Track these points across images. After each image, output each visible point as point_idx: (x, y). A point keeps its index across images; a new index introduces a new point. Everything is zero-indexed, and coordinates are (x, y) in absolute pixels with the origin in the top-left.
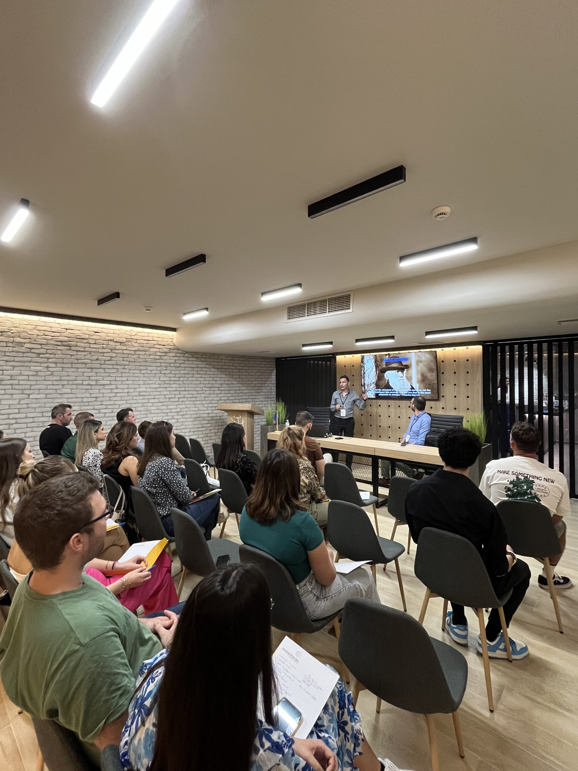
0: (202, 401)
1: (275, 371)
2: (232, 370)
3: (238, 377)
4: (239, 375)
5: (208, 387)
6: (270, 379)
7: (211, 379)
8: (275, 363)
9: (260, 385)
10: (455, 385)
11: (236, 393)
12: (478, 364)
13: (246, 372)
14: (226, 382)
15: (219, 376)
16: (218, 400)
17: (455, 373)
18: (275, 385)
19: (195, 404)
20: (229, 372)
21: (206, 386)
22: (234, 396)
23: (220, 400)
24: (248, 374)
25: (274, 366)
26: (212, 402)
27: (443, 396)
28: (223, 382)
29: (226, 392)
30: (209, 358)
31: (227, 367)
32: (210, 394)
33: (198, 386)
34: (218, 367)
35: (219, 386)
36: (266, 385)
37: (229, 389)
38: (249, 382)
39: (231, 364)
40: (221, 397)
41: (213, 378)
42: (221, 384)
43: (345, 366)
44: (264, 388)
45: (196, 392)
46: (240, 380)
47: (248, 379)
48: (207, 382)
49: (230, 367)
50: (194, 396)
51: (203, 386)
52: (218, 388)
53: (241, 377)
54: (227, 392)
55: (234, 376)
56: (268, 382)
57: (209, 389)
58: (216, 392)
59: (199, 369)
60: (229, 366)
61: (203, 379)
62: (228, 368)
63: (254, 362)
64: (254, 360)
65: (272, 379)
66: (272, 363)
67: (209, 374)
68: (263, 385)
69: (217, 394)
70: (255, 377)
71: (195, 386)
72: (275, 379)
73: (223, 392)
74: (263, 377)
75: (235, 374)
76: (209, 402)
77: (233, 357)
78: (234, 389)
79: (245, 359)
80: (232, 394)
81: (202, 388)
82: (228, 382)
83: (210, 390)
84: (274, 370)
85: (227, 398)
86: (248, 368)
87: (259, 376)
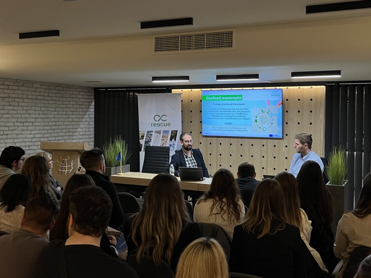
0: (14, 139)
1: (93, 104)
2: (47, 102)
3: (54, 109)
5: (21, 122)
6: (88, 113)
7: (25, 112)
8: (93, 94)
9: (77, 120)
10: (299, 123)
11: (51, 129)
12: (321, 104)
13: (63, 104)
14: (41, 116)
15: (33, 108)
16: (32, 138)
17: (299, 112)
18: (93, 120)
19: (6, 143)
20: (44, 104)
21: (19, 120)
22: (49, 133)
23: (34, 137)
24: (65, 106)
25: (93, 97)
26: (25, 140)
27: (287, 135)
28: (38, 116)
29: (40, 128)
30: (23, 86)
31: (42, 98)
32: (23, 130)
33: (9, 120)
34: (31, 97)
35: (33, 120)
36: (84, 120)
37: (43, 124)
38: (66, 116)
39: (46, 94)
40: (35, 134)
41: (27, 110)
42: (36, 118)
44: (82, 123)
45: (7, 129)
46: (56, 113)
47: (64, 113)
48: (20, 116)
49: (45, 98)
50: (5, 132)
51: (15, 120)
52: (32, 122)
53: (57, 109)
54: (42, 128)
55: (49, 109)
56: (86, 116)
58: (29, 128)
59: (10, 100)
60: (44, 96)
61: (16, 112)
63: (71, 93)
64: (71, 89)
65: (91, 113)
66: (91, 94)
67: (22, 106)
68: (81, 120)
69: (31, 131)
70: (71, 109)
71: (6, 120)
72: (93, 113)
73: (37, 128)
74: (81, 110)
75: (51, 106)
76: (21, 140)
77: (49, 86)
78: (50, 124)
79: (61, 89)
80: (47, 130)
81: (14, 122)
82: (43, 116)
83: (23, 126)
84: (92, 102)
85: (42, 136)
86: (64, 99)
87: (77, 108)
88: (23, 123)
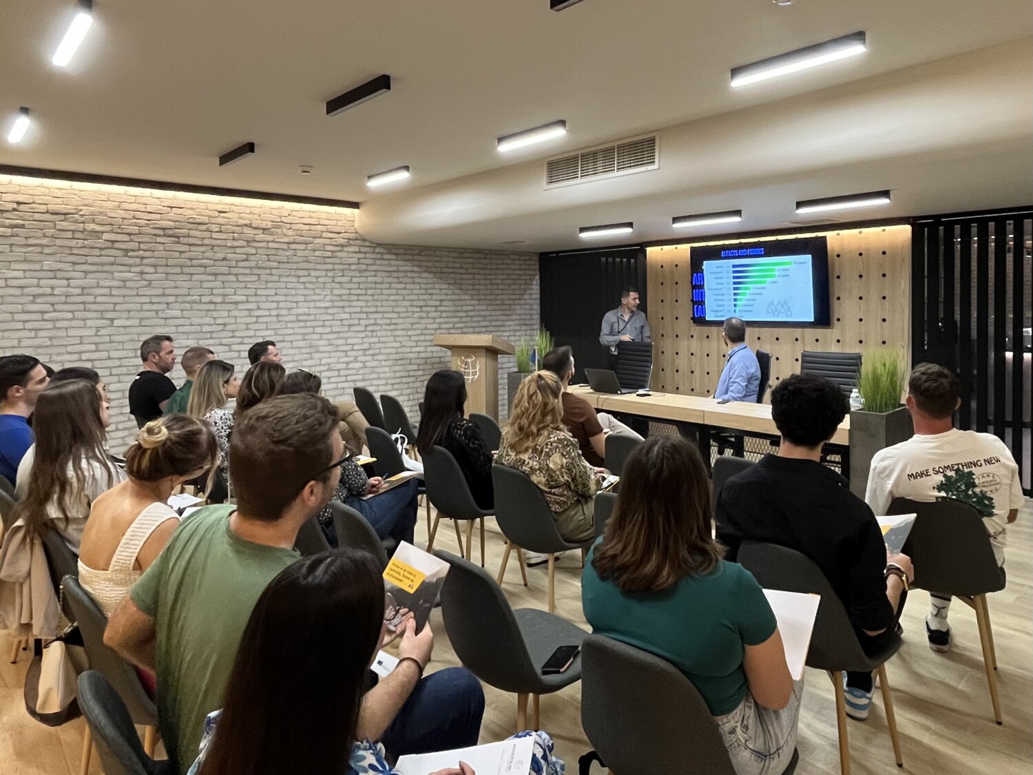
0: (408, 330)
1: (538, 277)
2: (459, 276)
3: (471, 287)
4: (473, 285)
5: (417, 306)
6: (529, 292)
7: (423, 292)
8: (538, 263)
9: (511, 302)
10: (861, 298)
11: (467, 316)
12: (904, 259)
13: (486, 279)
14: (449, 297)
15: (437, 286)
16: (436, 329)
17: (861, 276)
18: (538, 302)
19: (394, 336)
20: (455, 279)
21: (415, 303)
22: (463, 322)
23: (439, 328)
24: (489, 282)
25: (537, 267)
26: (424, 332)
27: (838, 320)
28: (444, 297)
29: (448, 314)
30: (419, 254)
31: (451, 270)
32: (421, 318)
33: (399, 304)
34: (434, 270)
35: (438, 303)
36: (522, 302)
37: (454, 309)
38: (491, 297)
39: (458, 265)
40: (440, 324)
41: (426, 289)
42: (441, 301)
43: (662, 266)
44: (519, 307)
45: (396, 316)
46: (475, 292)
47: (489, 292)
48: (415, 297)
49: (456, 270)
50: (393, 321)
51: (407, 303)
52: (436, 306)
53: (476, 287)
54: (452, 314)
55: (463, 287)
56: (526, 297)
57: (419, 309)
58: (430, 315)
59: (400, 275)
60: (455, 268)
61: (409, 292)
62: (453, 273)
63: (500, 261)
64: (499, 257)
65: (534, 292)
66: (534, 263)
67: (418, 283)
68: (517, 302)
69: (434, 318)
70: (500, 287)
71: (394, 304)
72: (538, 292)
73: (444, 315)
74: (517, 287)
75: (466, 282)
76: (419, 332)
77: (462, 253)
78: (465, 308)
79: (482, 256)
80: (461, 317)
81: (407, 307)
82: (453, 297)
83: (422, 312)
84: (535, 275)
85: (451, 325)
86: (488, 272)
87: (510, 285)
88: (421, 307)
